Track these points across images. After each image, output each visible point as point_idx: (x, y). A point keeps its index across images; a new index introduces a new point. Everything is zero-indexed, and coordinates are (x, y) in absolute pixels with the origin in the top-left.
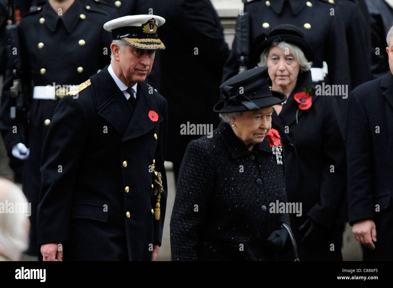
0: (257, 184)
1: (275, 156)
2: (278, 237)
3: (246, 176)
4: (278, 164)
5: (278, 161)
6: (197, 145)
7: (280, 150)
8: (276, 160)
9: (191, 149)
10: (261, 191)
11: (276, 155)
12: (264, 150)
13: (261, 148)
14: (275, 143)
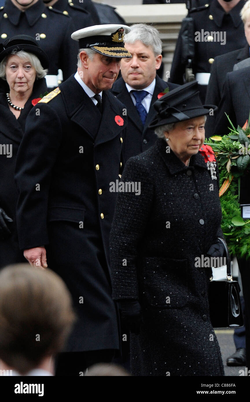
0: (195, 199)
1: (209, 171)
2: (217, 251)
3: (183, 191)
4: (213, 179)
5: (213, 177)
6: (136, 161)
7: (214, 166)
8: (211, 176)
9: (130, 165)
10: (198, 205)
11: (211, 170)
12: (200, 165)
13: (197, 163)
14: (209, 159)
